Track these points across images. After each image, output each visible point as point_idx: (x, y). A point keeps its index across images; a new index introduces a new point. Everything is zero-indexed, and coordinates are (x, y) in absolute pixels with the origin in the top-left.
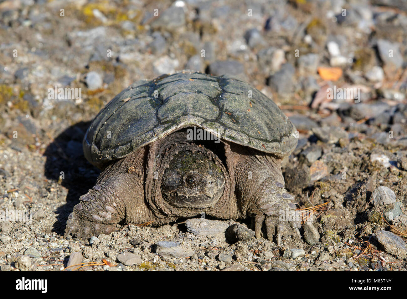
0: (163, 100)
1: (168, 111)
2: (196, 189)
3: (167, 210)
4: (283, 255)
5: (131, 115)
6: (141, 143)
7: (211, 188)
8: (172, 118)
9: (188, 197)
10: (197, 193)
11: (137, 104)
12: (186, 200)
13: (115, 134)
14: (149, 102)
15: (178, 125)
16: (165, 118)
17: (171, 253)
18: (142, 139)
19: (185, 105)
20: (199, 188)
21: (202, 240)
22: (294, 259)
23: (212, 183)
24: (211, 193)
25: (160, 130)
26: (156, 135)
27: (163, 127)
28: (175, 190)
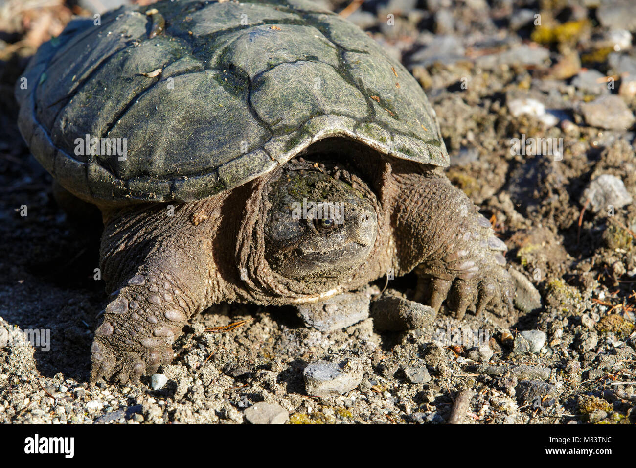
0: (248, 78)
1: (275, 104)
2: (339, 235)
3: (280, 287)
4: (514, 350)
5: (188, 111)
6: (244, 174)
7: (367, 228)
8: (293, 121)
9: (325, 253)
10: (341, 242)
11: (192, 87)
12: (319, 261)
13: (161, 150)
14: (215, 83)
15: (312, 136)
16: (278, 121)
17: (335, 388)
18: (244, 166)
19: (307, 91)
20: (343, 233)
21: (339, 339)
22: (537, 354)
23: (367, 218)
24: (368, 238)
25: (278, 147)
26: (273, 158)
27: (281, 140)
28: (296, 246)
